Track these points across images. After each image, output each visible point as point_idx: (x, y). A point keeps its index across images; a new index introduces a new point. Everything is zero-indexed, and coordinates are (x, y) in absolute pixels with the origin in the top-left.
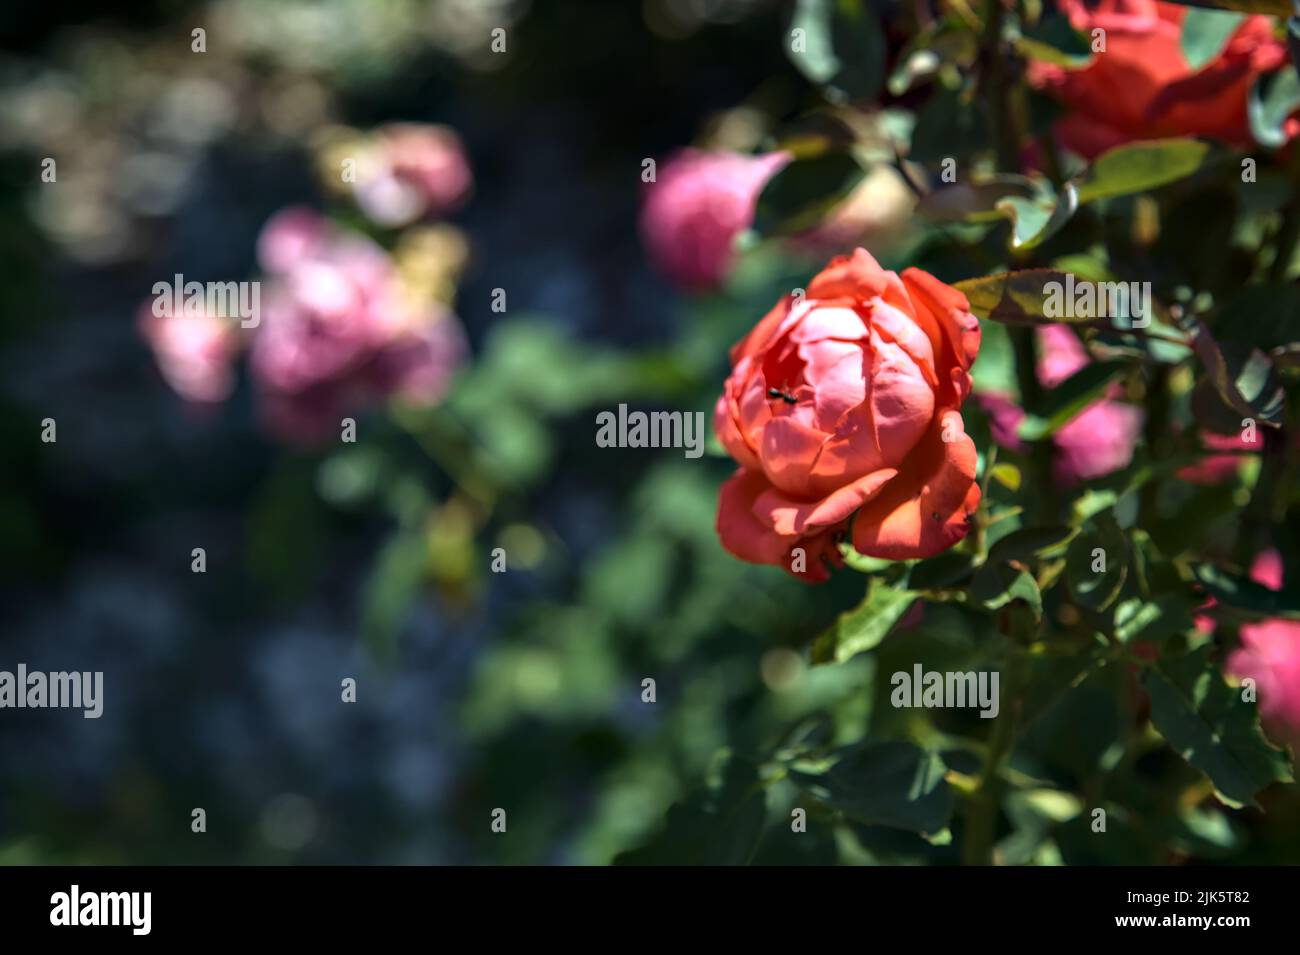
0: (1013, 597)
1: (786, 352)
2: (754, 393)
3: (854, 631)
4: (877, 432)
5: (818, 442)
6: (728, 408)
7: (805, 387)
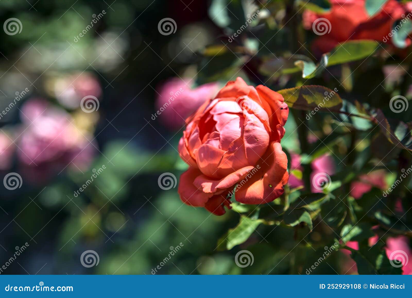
0: (300, 222)
1: (208, 119)
2: (195, 135)
3: (234, 237)
4: (246, 150)
5: (221, 155)
6: (184, 141)
7: (216, 132)
